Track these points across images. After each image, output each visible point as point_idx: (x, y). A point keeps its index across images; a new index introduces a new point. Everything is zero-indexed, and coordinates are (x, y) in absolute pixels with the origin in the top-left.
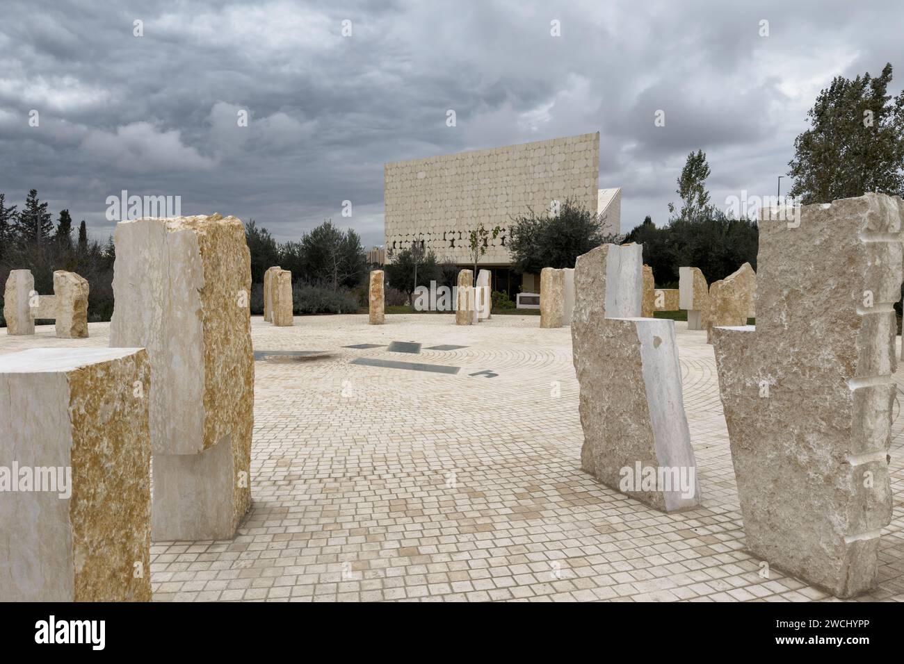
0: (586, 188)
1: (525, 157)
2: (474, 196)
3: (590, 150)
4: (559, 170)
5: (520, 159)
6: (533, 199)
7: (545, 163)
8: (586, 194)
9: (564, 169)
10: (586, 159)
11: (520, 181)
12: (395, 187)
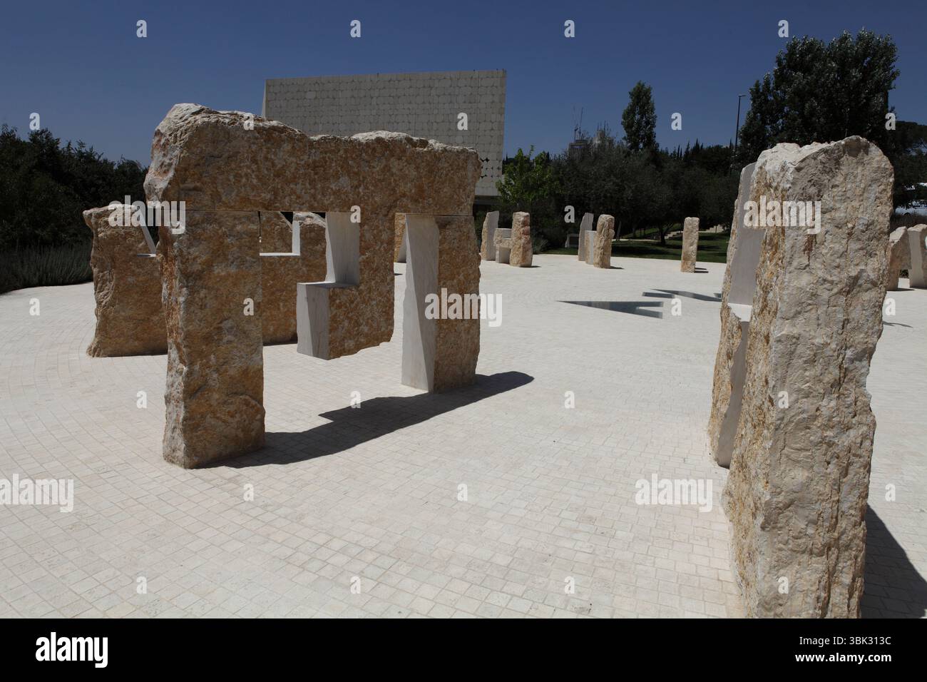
0: (493, 123)
1: (430, 87)
2: (372, 121)
3: (497, 87)
4: (465, 102)
5: (424, 87)
6: (437, 130)
7: (450, 94)
8: (492, 129)
9: (470, 103)
10: (493, 95)
11: (424, 110)
12: (278, 106)
